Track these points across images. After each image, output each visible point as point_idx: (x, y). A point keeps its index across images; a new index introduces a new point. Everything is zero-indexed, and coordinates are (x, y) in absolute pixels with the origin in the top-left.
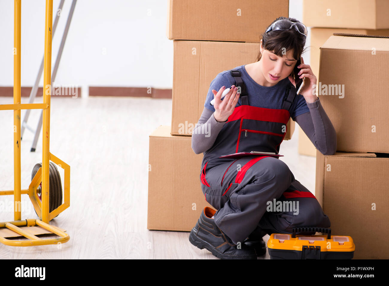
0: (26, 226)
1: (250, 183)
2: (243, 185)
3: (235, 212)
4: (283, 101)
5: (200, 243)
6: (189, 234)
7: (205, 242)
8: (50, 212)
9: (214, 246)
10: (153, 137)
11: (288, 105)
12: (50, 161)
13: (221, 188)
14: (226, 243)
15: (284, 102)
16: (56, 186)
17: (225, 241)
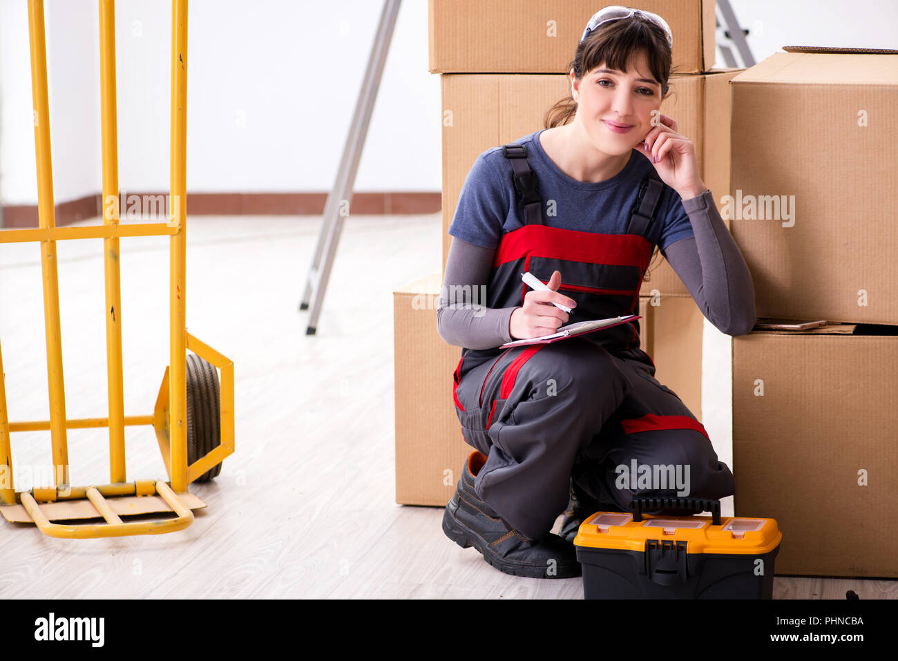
0: (134, 495)
1: (524, 397)
2: (512, 404)
3: (508, 465)
4: (630, 215)
5: (462, 533)
6: (442, 513)
7: (470, 532)
8: (190, 463)
9: (488, 541)
10: (401, 294)
11: (641, 222)
12: (188, 352)
13: (480, 412)
14: (511, 534)
15: (633, 216)
16: (206, 407)
17: (510, 529)
